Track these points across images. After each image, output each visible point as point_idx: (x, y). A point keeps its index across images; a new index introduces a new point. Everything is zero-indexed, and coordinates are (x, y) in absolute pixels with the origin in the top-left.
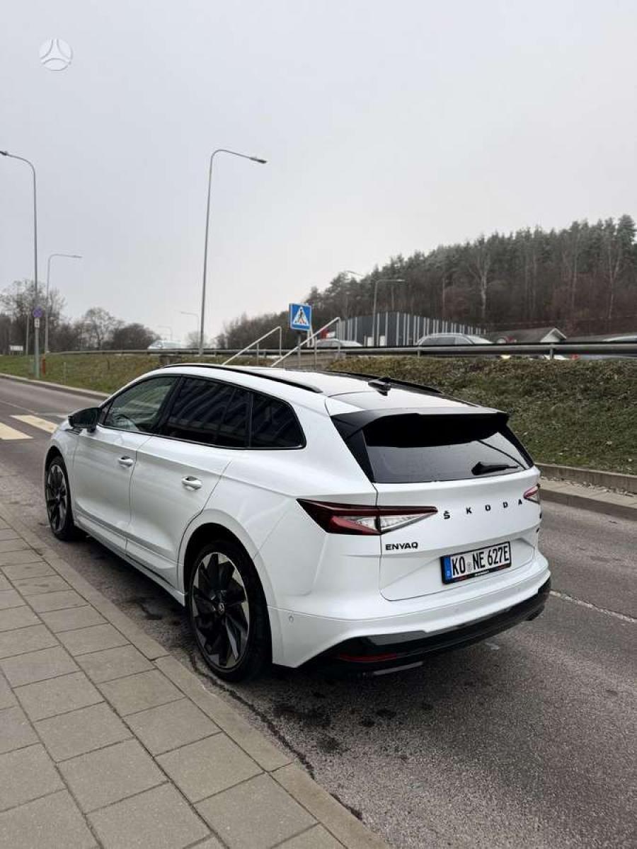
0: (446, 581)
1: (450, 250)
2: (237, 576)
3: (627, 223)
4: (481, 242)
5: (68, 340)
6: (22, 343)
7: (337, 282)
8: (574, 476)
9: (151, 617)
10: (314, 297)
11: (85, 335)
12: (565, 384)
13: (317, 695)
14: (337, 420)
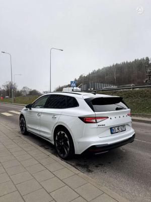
0: (112, 133)
1: (106, 68)
2: (66, 136)
3: (147, 59)
4: (114, 65)
5: (19, 94)
6: (8, 95)
7: (81, 77)
8: (139, 116)
9: (46, 149)
10: (76, 80)
11: (23, 93)
12: (136, 95)
13: (85, 162)
14: (85, 100)
